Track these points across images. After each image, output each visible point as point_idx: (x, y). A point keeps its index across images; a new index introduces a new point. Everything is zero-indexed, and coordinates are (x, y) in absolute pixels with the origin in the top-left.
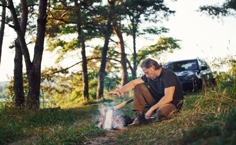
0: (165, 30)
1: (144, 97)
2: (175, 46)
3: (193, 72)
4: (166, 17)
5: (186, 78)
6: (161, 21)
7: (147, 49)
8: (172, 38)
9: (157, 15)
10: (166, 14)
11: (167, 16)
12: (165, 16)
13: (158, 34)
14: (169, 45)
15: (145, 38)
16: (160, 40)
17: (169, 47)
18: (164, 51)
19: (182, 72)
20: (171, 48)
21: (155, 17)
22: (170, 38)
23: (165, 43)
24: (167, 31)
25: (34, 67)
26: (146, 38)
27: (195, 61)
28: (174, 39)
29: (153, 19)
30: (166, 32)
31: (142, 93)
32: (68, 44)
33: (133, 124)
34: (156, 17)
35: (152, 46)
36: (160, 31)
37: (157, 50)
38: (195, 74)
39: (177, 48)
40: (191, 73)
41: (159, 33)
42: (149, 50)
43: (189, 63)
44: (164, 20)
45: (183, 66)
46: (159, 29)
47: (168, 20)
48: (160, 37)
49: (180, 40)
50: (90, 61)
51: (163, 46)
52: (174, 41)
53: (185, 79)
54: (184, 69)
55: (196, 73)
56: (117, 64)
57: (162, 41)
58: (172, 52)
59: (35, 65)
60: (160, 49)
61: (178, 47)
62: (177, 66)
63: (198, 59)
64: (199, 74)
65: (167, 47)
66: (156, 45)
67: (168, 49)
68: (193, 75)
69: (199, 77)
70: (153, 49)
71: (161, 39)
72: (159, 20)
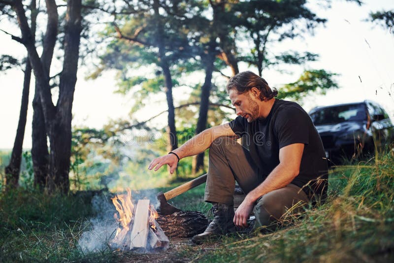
0: (311, 57)
1: (232, 170)
2: (330, 84)
3: (359, 124)
4: (311, 29)
5: (346, 135)
6: (302, 37)
7: (282, 89)
8: (324, 72)
9: (295, 26)
10: (311, 24)
11: (313, 28)
12: (308, 27)
13: (299, 63)
14: (320, 83)
15: (278, 70)
16: (304, 75)
17: (320, 86)
18: (311, 92)
19: (339, 125)
20: (322, 88)
21: (291, 29)
22: (321, 71)
23: (312, 79)
24: (316, 58)
25: (59, 115)
26: (281, 71)
27: (363, 106)
28: (328, 72)
29: (287, 32)
30: (314, 60)
31: (228, 160)
32: (150, 82)
33: (205, 233)
34: (293, 29)
35: (292, 85)
36: (304, 58)
37: (299, 91)
38: (362, 128)
39: (332, 87)
40: (355, 127)
41: (302, 62)
42: (286, 90)
43: (352, 109)
44: (307, 35)
45: (341, 115)
46: (302, 55)
47: (313, 34)
48: (304, 70)
49: (338, 75)
50: (185, 109)
51: (309, 84)
52: (328, 75)
53: (345, 137)
54: (342, 120)
55: (365, 127)
56: (231, 114)
57: (308, 76)
58: (324, 94)
59: (60, 110)
60: (304, 89)
61: (335, 85)
62: (331, 114)
63: (367, 102)
64: (370, 129)
65: (316, 86)
66: (296, 83)
67: (318, 89)
68: (358, 130)
69: (369, 132)
70: (293, 89)
71: (306, 72)
72: (297, 34)
